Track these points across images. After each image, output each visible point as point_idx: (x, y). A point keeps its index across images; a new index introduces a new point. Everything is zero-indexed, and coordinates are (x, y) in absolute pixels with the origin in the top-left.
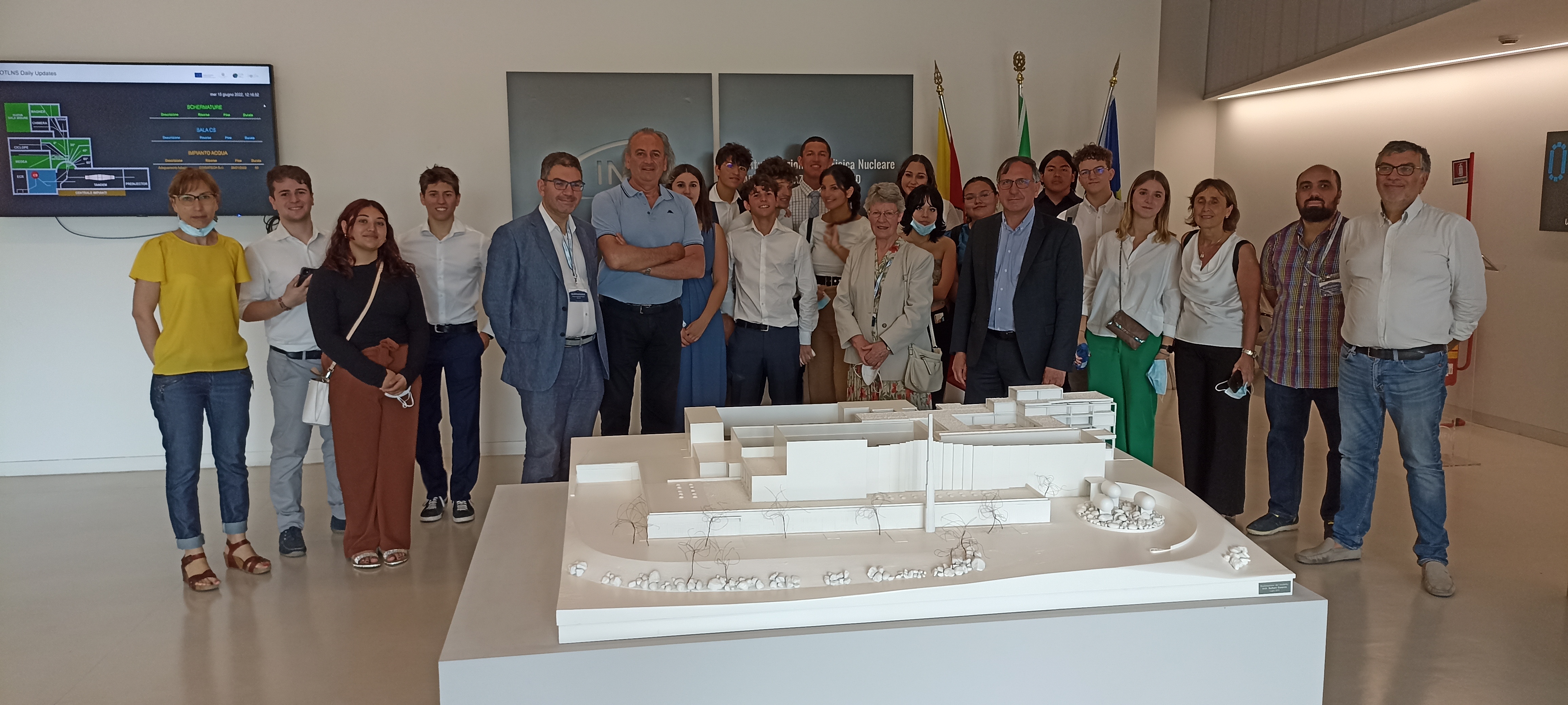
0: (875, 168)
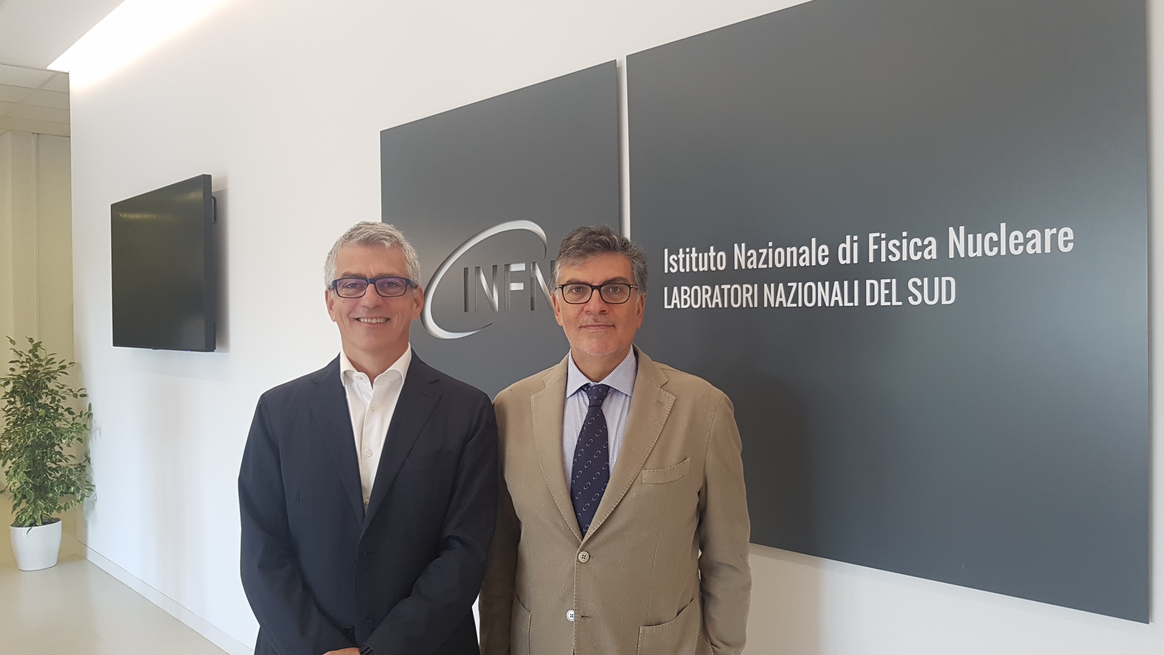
0: (1003, 253)
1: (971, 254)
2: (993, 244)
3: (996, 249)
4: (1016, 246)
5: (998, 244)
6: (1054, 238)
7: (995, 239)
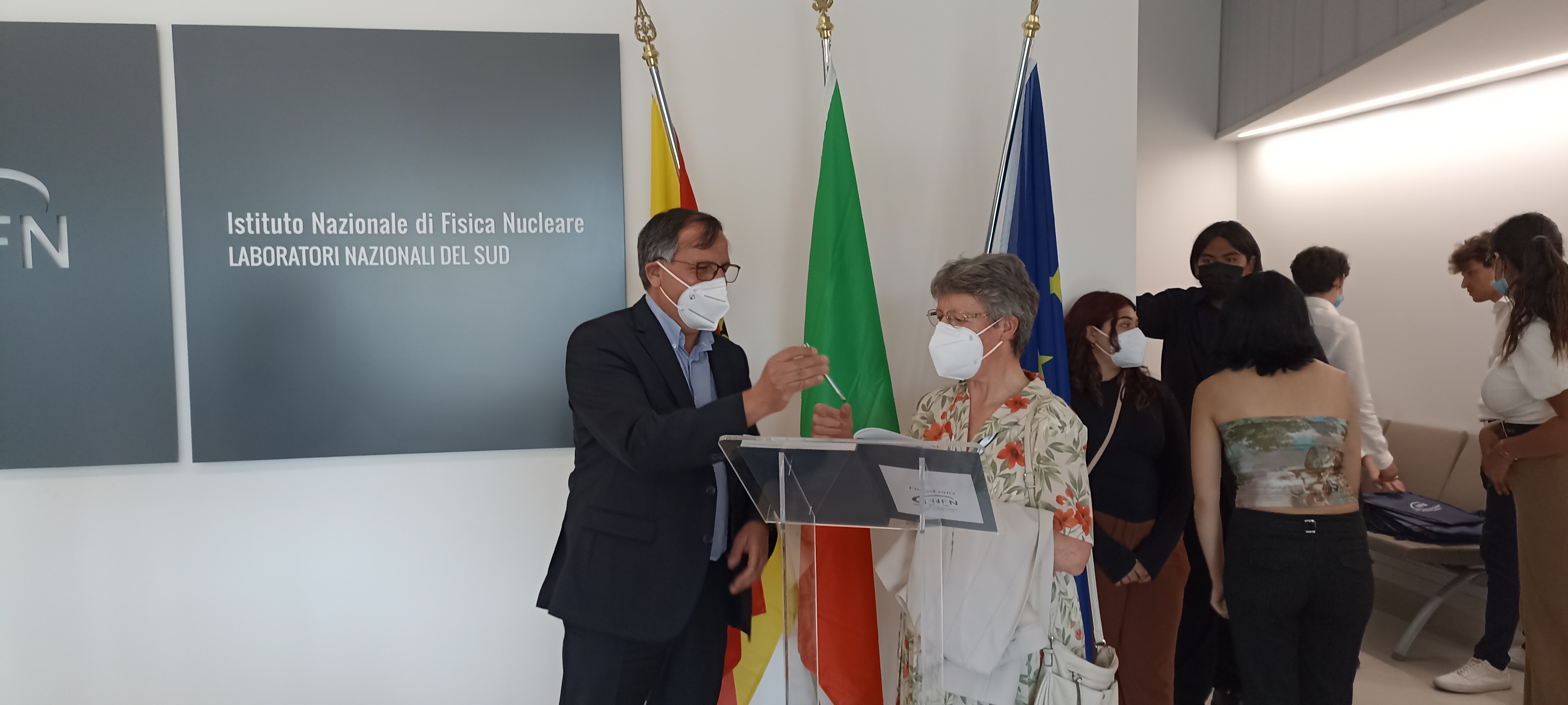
0: (541, 231)
1: (519, 231)
2: (533, 226)
3: (536, 229)
4: (549, 228)
5: (537, 225)
6: (572, 224)
7: (536, 222)
